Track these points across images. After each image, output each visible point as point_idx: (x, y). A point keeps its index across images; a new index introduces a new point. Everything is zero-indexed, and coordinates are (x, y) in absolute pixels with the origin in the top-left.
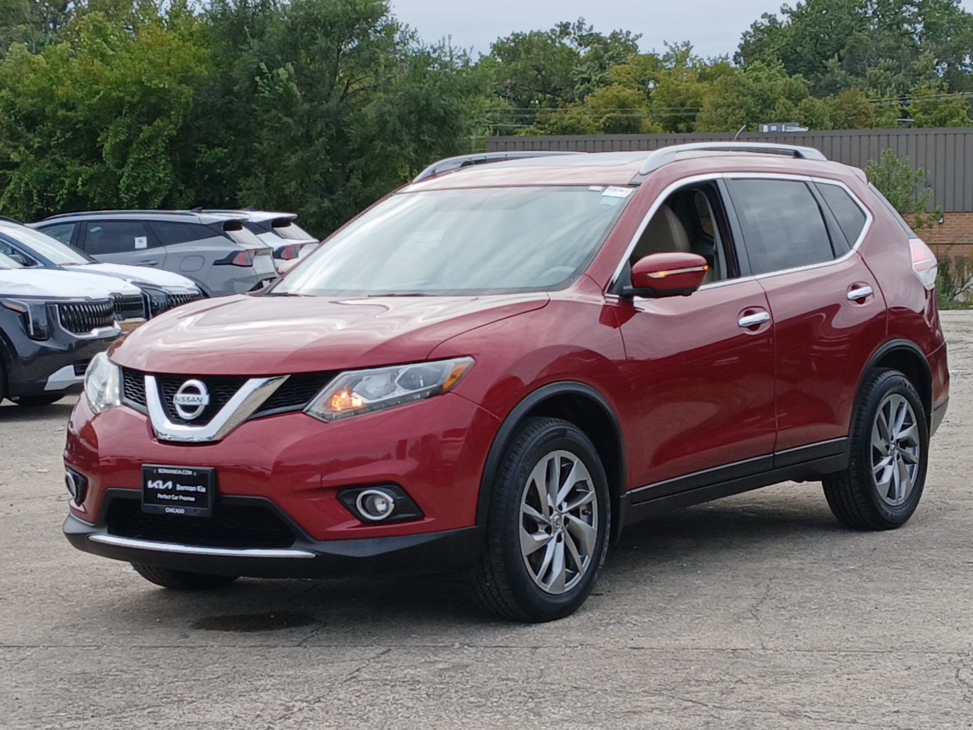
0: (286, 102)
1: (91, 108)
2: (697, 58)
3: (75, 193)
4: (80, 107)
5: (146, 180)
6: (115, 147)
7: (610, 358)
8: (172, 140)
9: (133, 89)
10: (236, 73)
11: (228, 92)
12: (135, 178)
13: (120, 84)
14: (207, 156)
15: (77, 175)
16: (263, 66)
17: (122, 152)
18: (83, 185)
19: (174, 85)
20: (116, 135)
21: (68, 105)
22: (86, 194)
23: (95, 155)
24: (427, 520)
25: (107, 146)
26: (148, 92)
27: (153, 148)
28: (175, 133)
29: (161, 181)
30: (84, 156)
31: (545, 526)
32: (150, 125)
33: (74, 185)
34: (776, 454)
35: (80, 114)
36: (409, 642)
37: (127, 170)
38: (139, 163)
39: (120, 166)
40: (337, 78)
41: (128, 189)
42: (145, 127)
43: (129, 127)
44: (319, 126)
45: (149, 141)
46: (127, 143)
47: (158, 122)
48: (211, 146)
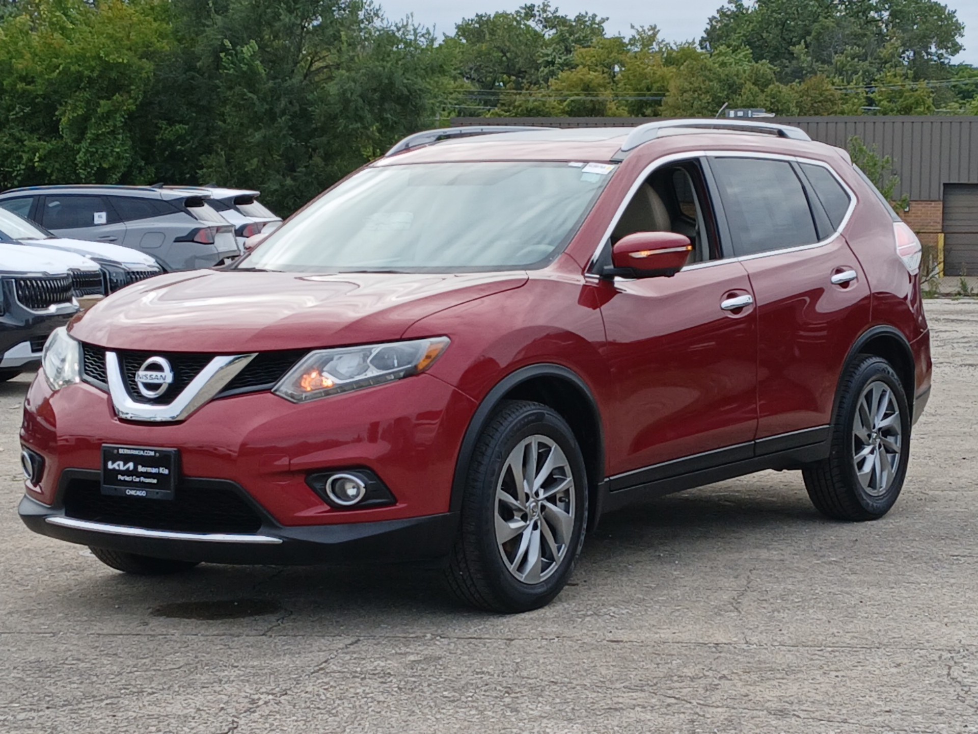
0: (250, 80)
1: (50, 83)
2: (664, 43)
3: (33, 167)
4: (39, 81)
5: (104, 156)
6: (73, 123)
7: (590, 340)
8: (131, 116)
9: (93, 63)
10: (198, 49)
11: (191, 68)
12: (93, 154)
13: (80, 58)
14: (167, 133)
15: (35, 150)
16: (227, 43)
17: (80, 126)
18: (41, 160)
19: (135, 60)
20: (74, 109)
21: (28, 79)
22: (44, 170)
23: (53, 130)
24: (400, 506)
25: (64, 120)
26: (108, 67)
27: (111, 123)
28: (134, 107)
29: (119, 157)
30: (42, 131)
31: (521, 514)
32: (109, 99)
33: (31, 160)
34: (757, 441)
35: (39, 88)
36: (378, 632)
37: (84, 144)
38: (97, 139)
39: (78, 141)
40: (301, 56)
41: (86, 164)
42: (102, 102)
43: (88, 102)
44: (283, 102)
45: (108, 116)
46: (86, 118)
47: (117, 97)
48: (171, 122)
